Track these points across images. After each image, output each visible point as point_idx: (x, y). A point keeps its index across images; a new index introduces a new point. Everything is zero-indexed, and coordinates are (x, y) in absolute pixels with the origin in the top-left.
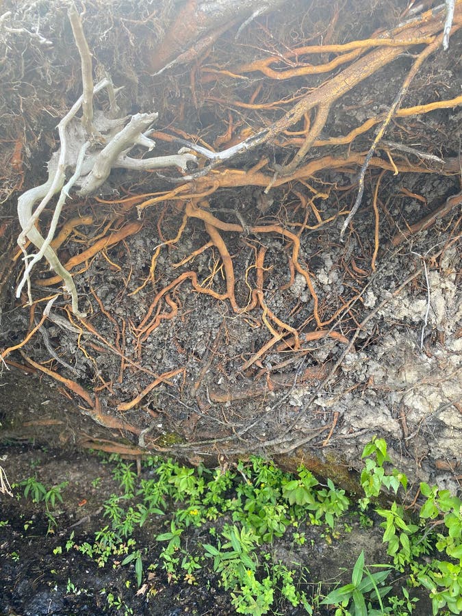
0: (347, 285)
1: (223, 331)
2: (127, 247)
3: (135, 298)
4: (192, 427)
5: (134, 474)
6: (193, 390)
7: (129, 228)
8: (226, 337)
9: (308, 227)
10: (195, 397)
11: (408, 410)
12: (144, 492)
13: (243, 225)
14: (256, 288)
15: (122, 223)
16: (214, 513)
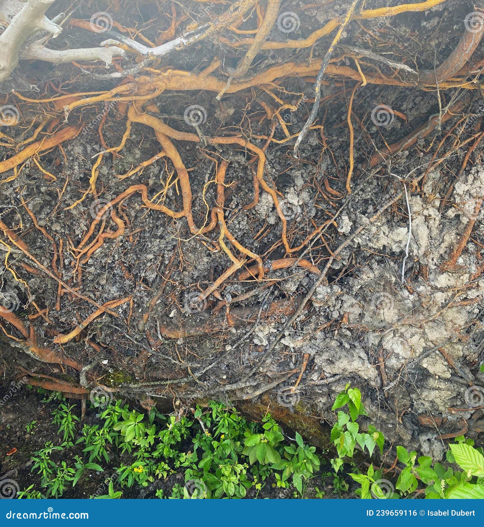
0: (320, 207)
1: (177, 254)
2: (64, 153)
3: (74, 212)
4: (142, 365)
5: (75, 417)
6: (142, 323)
7: (66, 132)
8: (179, 262)
9: (274, 140)
10: (144, 331)
11: (387, 354)
12: (85, 441)
13: (200, 134)
14: (216, 206)
15: (57, 126)
16: (165, 470)
